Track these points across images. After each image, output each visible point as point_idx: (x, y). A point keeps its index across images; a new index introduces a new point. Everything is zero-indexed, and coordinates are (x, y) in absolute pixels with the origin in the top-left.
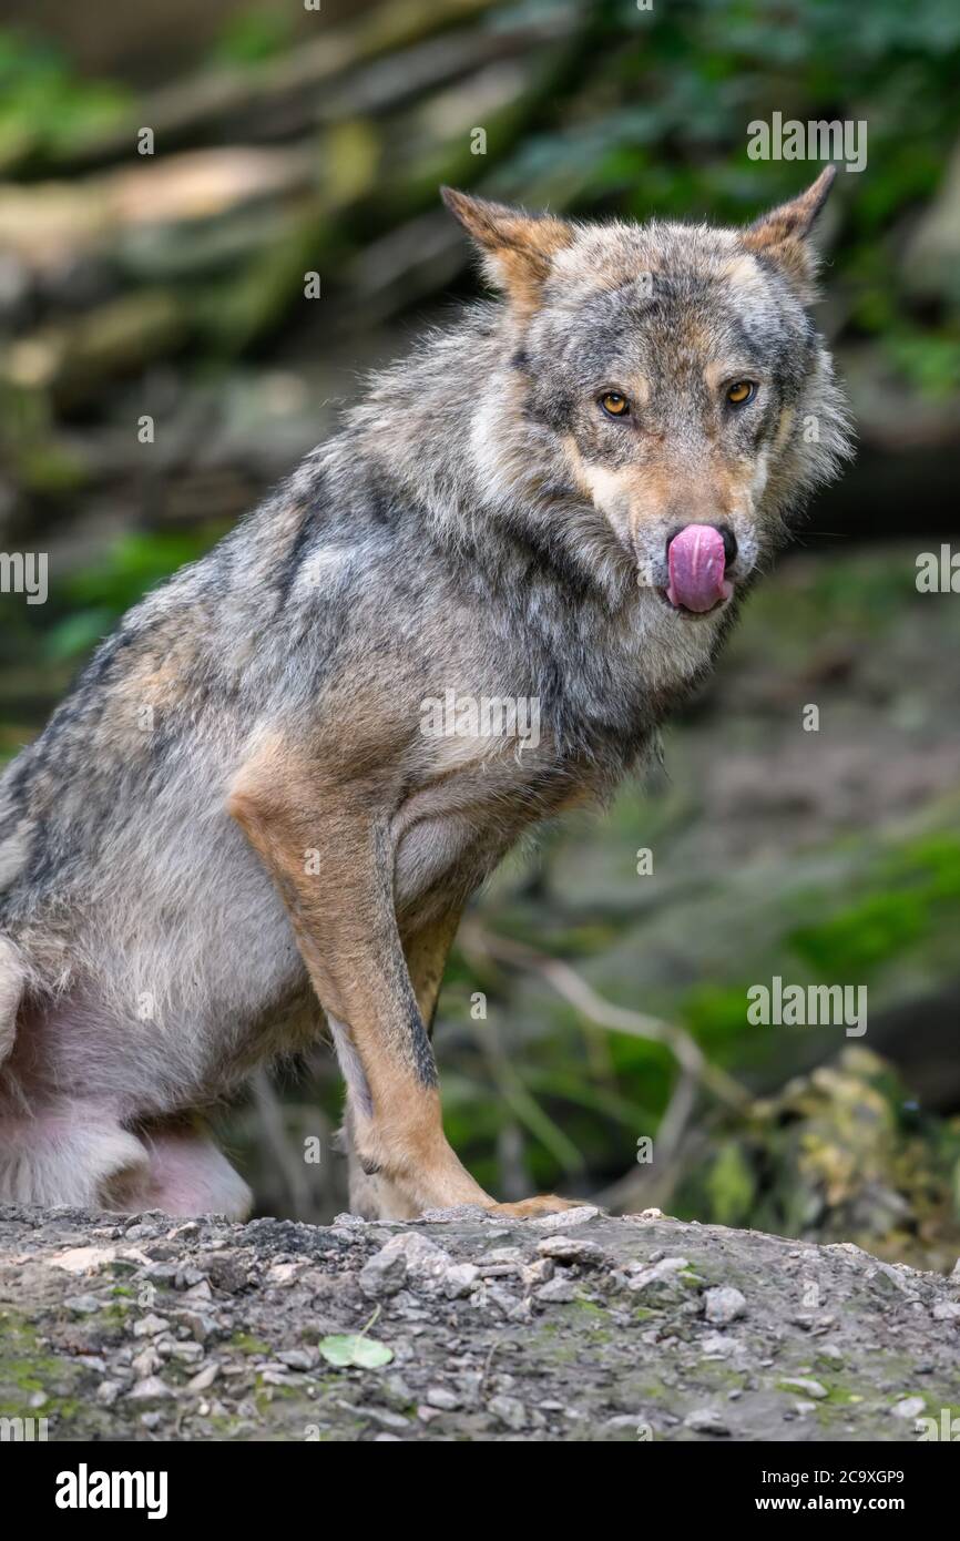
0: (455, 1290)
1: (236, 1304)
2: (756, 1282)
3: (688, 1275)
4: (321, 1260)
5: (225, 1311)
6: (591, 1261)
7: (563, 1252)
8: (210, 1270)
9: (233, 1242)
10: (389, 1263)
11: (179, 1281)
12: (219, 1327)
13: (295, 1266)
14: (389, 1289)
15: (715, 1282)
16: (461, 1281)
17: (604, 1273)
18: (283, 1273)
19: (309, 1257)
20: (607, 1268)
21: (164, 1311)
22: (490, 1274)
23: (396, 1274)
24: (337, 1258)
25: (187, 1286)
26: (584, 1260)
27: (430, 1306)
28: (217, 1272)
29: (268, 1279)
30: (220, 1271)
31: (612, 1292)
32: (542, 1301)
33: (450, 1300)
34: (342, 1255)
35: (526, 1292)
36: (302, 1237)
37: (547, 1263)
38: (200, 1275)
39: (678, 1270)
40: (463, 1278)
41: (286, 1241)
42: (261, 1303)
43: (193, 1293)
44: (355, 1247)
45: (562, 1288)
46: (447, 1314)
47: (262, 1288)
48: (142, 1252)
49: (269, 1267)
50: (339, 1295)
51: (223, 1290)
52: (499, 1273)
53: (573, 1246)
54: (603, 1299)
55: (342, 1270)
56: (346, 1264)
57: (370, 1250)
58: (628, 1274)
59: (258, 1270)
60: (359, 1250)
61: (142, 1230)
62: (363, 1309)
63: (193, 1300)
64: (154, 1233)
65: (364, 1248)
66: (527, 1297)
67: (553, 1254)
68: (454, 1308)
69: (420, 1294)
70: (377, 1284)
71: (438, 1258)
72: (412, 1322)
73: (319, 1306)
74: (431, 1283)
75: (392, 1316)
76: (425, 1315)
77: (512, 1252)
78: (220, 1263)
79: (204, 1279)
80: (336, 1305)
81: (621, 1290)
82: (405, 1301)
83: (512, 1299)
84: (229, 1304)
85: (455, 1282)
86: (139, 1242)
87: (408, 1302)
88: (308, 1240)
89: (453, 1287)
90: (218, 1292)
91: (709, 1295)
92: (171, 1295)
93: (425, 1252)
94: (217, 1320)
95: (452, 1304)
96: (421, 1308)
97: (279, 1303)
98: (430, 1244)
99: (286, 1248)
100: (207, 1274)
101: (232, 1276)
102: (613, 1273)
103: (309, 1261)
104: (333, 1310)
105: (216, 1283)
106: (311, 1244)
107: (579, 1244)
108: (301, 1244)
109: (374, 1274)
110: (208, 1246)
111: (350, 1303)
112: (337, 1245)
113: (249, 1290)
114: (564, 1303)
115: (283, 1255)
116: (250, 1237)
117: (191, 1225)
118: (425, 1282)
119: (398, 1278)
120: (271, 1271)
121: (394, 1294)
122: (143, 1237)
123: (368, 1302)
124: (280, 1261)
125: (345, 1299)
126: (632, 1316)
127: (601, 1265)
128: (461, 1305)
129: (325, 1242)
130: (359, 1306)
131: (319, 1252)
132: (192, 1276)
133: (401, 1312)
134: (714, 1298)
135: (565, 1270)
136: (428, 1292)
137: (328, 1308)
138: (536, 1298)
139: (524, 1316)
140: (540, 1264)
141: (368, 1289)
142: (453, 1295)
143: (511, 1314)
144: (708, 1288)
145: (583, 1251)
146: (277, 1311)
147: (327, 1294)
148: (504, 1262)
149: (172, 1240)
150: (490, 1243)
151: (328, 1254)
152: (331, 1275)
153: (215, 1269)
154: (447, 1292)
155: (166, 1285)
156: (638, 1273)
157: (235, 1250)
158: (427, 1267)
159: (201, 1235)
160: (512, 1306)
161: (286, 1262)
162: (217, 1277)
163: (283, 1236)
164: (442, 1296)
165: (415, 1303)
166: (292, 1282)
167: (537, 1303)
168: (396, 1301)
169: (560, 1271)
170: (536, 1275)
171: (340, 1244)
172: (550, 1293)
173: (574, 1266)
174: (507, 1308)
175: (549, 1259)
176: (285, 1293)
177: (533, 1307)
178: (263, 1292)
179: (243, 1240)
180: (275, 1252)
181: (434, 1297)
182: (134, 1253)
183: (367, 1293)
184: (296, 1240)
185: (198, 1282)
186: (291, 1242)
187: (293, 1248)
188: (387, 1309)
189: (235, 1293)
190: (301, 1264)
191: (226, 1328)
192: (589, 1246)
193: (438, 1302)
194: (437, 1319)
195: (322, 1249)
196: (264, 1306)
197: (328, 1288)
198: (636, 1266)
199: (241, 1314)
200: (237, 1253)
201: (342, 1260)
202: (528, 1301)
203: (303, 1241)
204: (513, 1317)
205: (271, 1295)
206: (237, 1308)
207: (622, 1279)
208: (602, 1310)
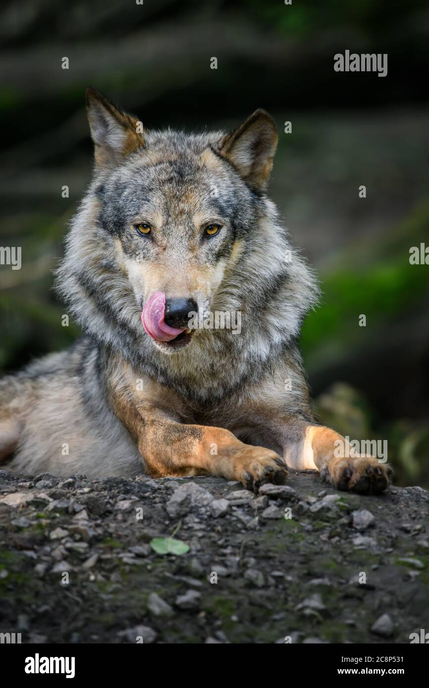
0: (218, 513)
1: (103, 522)
2: (377, 508)
3: (341, 503)
4: (143, 498)
5: (97, 526)
6: (288, 497)
7: (273, 492)
8: (86, 503)
9: (95, 489)
10: (182, 499)
11: (70, 510)
12: (96, 534)
13: (130, 501)
14: (183, 513)
15: (356, 507)
16: (221, 508)
17: (295, 503)
18: (125, 505)
19: (137, 496)
20: (297, 501)
21: (65, 526)
22: (234, 504)
23: (186, 505)
24: (151, 497)
25: (75, 513)
26: (284, 496)
27: (204, 522)
28: (90, 505)
29: (116, 508)
30: (92, 504)
31: (301, 513)
32: (265, 519)
33: (215, 518)
34: (154, 495)
35: (256, 513)
36: (131, 486)
37: (265, 498)
38: (82, 507)
39: (336, 501)
40: (221, 506)
41: (122, 488)
42: (115, 521)
43: (78, 516)
44: (159, 491)
45: (275, 511)
46: (215, 526)
47: (114, 513)
48: (47, 494)
49: (116, 502)
50: (155, 516)
51: (94, 514)
52: (239, 503)
53: (279, 489)
54: (297, 517)
55: (155, 503)
56: (157, 500)
57: (168, 492)
58: (309, 503)
59: (110, 503)
60: (162, 493)
61: (44, 483)
62: (169, 524)
63: (78, 520)
64: (50, 484)
65: (164, 492)
66: (256, 516)
67: (267, 493)
68: (217, 522)
69: (198, 515)
70: (176, 511)
71: (205, 496)
72: (197, 530)
73: (146, 523)
74: (203, 510)
75: (185, 527)
76: (203, 526)
77: (244, 493)
78: (92, 500)
79: (84, 509)
80: (154, 522)
81: (306, 512)
82: (191, 519)
83: (248, 518)
84: (99, 522)
85: (218, 509)
86: (43, 490)
87: (193, 519)
88: (135, 487)
89: (217, 512)
90: (92, 515)
91: (355, 514)
92: (67, 518)
93: (198, 493)
94: (95, 530)
95: (216, 521)
96: (200, 523)
97: (125, 521)
98: (201, 489)
99: (123, 492)
100: (85, 506)
101: (99, 507)
102: (301, 503)
103: (137, 499)
104: (153, 525)
105: (90, 511)
106: (136, 489)
107: (281, 488)
108: (132, 490)
109: (175, 505)
110: (82, 491)
111: (162, 520)
112: (150, 490)
113: (107, 514)
114: (277, 519)
115: (123, 495)
116: (104, 486)
117: (70, 480)
118: (200, 509)
119: (187, 507)
120: (118, 504)
121: (185, 515)
122: (46, 487)
123: (172, 520)
124: (121, 498)
125: (159, 519)
126: (313, 526)
127: (293, 499)
128: (222, 521)
129: (144, 488)
130: (167, 522)
131: (142, 494)
132: (77, 507)
133: (190, 525)
134: (357, 516)
135: (274, 502)
136: (202, 515)
137: (150, 524)
138: (261, 517)
139: (255, 527)
140: (261, 498)
141: (172, 513)
142: (217, 515)
143: (249, 525)
144: (352, 510)
145: (284, 492)
146: (124, 525)
147: (149, 515)
148: (241, 498)
149: (61, 488)
150: (230, 488)
151: (147, 495)
152: (150, 506)
153: (90, 503)
154: (213, 514)
155: (64, 512)
156: (314, 503)
157: (96, 493)
158: (200, 501)
159: (76, 485)
160: (248, 521)
161: (124, 499)
162: (90, 507)
163: (121, 485)
164: (210, 516)
165: (197, 520)
166: (130, 510)
167: (262, 520)
168: (187, 519)
169: (272, 502)
170: (259, 505)
171: (152, 489)
172: (269, 514)
173: (279, 500)
174: (246, 522)
175: (265, 496)
176: (126, 516)
177: (260, 521)
178: (115, 515)
179: (100, 488)
180: (118, 494)
181: (206, 517)
182: (43, 495)
183: (172, 515)
184: (128, 488)
185: (81, 511)
186: (126, 489)
187: (127, 492)
188: (183, 523)
189: (100, 516)
190: (133, 500)
191: (99, 535)
192: (287, 489)
193: (208, 520)
194: (209, 528)
195: (142, 492)
196: (117, 523)
197: (149, 513)
198: (313, 499)
199: (106, 527)
200: (98, 495)
201: (154, 498)
202: (257, 519)
203: (132, 488)
204: (250, 527)
205: (120, 517)
206: (103, 524)
207: (306, 506)
208: (297, 523)
